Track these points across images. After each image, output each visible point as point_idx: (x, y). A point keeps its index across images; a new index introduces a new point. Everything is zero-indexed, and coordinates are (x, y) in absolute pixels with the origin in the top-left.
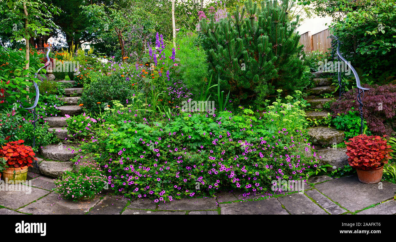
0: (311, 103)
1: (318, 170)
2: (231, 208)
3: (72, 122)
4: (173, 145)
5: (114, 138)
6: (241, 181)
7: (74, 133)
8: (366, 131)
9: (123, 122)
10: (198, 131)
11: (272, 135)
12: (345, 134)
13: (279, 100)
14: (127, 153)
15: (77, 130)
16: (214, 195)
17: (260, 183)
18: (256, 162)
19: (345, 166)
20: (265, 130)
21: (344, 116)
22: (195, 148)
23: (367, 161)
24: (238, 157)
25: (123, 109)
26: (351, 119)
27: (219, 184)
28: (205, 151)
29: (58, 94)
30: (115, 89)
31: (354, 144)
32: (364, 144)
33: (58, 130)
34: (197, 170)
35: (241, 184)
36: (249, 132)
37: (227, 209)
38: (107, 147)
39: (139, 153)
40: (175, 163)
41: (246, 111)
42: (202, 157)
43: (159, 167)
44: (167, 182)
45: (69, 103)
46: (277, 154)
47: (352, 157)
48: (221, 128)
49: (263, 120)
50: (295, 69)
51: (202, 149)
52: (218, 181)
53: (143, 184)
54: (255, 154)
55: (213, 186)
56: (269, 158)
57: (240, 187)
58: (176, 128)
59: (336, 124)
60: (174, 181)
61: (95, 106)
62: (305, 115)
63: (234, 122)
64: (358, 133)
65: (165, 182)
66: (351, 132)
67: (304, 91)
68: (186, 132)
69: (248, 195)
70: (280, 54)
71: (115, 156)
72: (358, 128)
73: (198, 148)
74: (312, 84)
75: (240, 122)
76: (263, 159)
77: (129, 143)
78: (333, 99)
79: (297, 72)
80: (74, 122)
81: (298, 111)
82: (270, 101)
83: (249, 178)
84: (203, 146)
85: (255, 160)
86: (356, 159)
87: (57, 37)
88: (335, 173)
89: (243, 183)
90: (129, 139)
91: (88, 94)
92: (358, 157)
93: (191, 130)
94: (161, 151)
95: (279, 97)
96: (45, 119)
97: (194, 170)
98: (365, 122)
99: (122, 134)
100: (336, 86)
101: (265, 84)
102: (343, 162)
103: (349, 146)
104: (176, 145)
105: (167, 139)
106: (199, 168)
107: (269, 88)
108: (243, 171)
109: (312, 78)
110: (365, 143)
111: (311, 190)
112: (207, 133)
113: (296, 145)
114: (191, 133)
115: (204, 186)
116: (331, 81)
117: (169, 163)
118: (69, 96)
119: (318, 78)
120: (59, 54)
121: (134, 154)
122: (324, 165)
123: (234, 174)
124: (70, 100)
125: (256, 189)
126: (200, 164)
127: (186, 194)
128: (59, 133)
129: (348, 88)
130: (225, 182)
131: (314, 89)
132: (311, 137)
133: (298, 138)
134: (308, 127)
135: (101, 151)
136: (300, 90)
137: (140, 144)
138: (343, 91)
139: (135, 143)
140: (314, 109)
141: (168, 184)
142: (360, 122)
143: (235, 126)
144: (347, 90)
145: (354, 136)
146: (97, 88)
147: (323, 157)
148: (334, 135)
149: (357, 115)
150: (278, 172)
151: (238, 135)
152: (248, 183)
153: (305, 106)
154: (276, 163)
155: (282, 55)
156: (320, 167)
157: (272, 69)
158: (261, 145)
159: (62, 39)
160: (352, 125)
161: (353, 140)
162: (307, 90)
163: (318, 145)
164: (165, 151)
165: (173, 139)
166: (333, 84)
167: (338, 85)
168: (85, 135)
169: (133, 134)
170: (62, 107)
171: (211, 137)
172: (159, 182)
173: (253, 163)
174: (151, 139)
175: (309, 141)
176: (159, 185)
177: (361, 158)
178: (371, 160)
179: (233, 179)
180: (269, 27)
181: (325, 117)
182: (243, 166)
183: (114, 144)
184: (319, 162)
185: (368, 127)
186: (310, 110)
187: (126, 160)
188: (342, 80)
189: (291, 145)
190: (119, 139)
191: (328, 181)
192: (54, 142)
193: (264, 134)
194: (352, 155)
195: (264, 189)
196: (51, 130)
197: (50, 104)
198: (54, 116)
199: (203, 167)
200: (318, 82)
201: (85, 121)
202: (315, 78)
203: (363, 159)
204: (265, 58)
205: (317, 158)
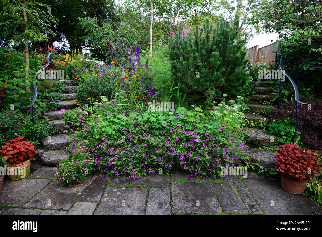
0: (250, 107)
1: (247, 166)
2: (179, 186)
3: (67, 115)
4: (142, 131)
5: (99, 126)
6: (188, 163)
7: (70, 124)
8: (298, 141)
9: (108, 113)
10: (160, 122)
11: (214, 129)
12: (277, 139)
13: (224, 103)
14: (109, 138)
15: (72, 122)
16: (168, 174)
17: (201, 168)
18: (200, 149)
19: (272, 169)
20: (210, 125)
21: (279, 123)
22: (158, 134)
23: (293, 170)
24: (187, 144)
25: (108, 103)
26: (286, 127)
27: (172, 165)
28: (164, 137)
29: (58, 91)
30: (102, 88)
31: (284, 151)
32: (293, 154)
33: (57, 122)
34: (158, 152)
35: (188, 166)
36: (197, 125)
37: (176, 187)
38: (94, 134)
39: (118, 137)
40: (143, 146)
41: (197, 109)
42: (162, 141)
43: (132, 149)
44: (137, 161)
45: (68, 99)
46: (216, 146)
47: (279, 163)
48: (177, 120)
49: (210, 117)
50: (239, 79)
51: (163, 135)
52: (172, 162)
53: (120, 164)
54: (200, 143)
55: (168, 166)
56: (210, 148)
57: (187, 168)
58: (145, 119)
59: (270, 129)
60: (142, 160)
61: (87, 101)
62: (243, 117)
63: (188, 116)
64: (290, 141)
65: (135, 161)
66: (283, 139)
67: (246, 96)
68: (152, 122)
69: (191, 177)
70: (228, 66)
71: (100, 141)
72: (291, 137)
73: (160, 134)
74: (253, 91)
75: (191, 116)
76: (205, 148)
77: (110, 131)
78: (271, 106)
79: (241, 81)
80: (69, 115)
81: (238, 113)
82: (216, 102)
83: (193, 162)
84: (163, 133)
85: (199, 147)
86: (283, 166)
87: (61, 41)
88: (261, 173)
89: (189, 165)
90: (110, 127)
91: (81, 92)
92: (286, 164)
93: (155, 120)
94: (134, 136)
95: (224, 100)
96: (46, 114)
97: (156, 152)
98: (299, 133)
99: (105, 123)
100: (276, 96)
101: (213, 90)
102: (270, 164)
103: (279, 151)
104: (145, 131)
105: (139, 127)
106: (159, 151)
107: (216, 93)
108: (189, 156)
109: (254, 87)
110: (295, 153)
111: (239, 182)
112: (166, 123)
113: (232, 140)
114: (155, 122)
115: (162, 165)
116: (271, 91)
117: (139, 145)
118: (67, 93)
119: (260, 86)
120: (61, 56)
121: (114, 139)
122: (254, 162)
123: (183, 158)
124: (68, 96)
125: (198, 172)
126: (160, 147)
127: (150, 172)
128: (58, 125)
129: (287, 98)
130: (176, 163)
131: (254, 96)
132: (247, 136)
133: (235, 134)
134: (244, 127)
135: (90, 137)
136: (242, 96)
137: (119, 131)
138: (281, 101)
139: (115, 130)
140: (252, 112)
141: (138, 163)
142: (293, 131)
143: (188, 120)
144: (286, 100)
145: (285, 143)
146: (88, 86)
147: (254, 155)
148: (266, 138)
149: (292, 124)
150: (215, 161)
151: (189, 127)
152: (192, 166)
153: (245, 109)
154: (215, 153)
155: (230, 67)
156: (250, 163)
157: (220, 78)
158: (205, 137)
159: (66, 44)
160: (285, 133)
161: (284, 147)
162: (249, 96)
163: (251, 144)
164: (137, 136)
165: (143, 127)
166: (273, 93)
167: (278, 95)
168: (78, 125)
169: (114, 123)
170: (61, 102)
171: (169, 126)
172: (131, 162)
173: (197, 150)
174: (127, 127)
175: (244, 139)
176: (131, 164)
177: (288, 166)
178: (297, 171)
179: (182, 162)
180: (221, 45)
181: (261, 121)
182: (190, 152)
183: (99, 131)
184: (250, 159)
185: (301, 137)
186: (248, 113)
187: (108, 144)
188: (282, 91)
189: (228, 140)
190: (103, 127)
191: (254, 178)
192: (54, 133)
193: (208, 128)
194: (280, 160)
195: (203, 173)
196: (51, 123)
197: (50, 100)
198: (54, 110)
199: (162, 150)
200: (259, 90)
201: (78, 113)
202: (257, 86)
203: (289, 167)
204: (215, 70)
205: (248, 155)
